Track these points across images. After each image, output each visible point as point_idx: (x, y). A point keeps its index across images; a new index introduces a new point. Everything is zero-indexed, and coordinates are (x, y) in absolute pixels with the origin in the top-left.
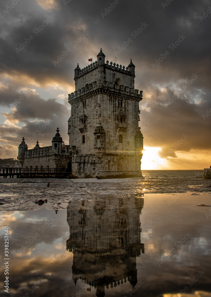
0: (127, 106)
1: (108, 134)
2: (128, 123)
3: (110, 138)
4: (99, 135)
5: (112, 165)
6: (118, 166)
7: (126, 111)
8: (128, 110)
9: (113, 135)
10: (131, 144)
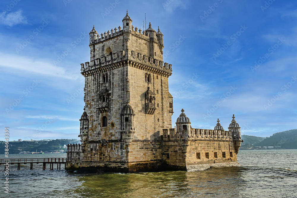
0: (112, 78)
1: (92, 119)
2: (112, 100)
3: (93, 123)
5: (94, 154)
6: (100, 155)
7: (111, 85)
8: (113, 83)
9: (96, 119)
10: (116, 126)
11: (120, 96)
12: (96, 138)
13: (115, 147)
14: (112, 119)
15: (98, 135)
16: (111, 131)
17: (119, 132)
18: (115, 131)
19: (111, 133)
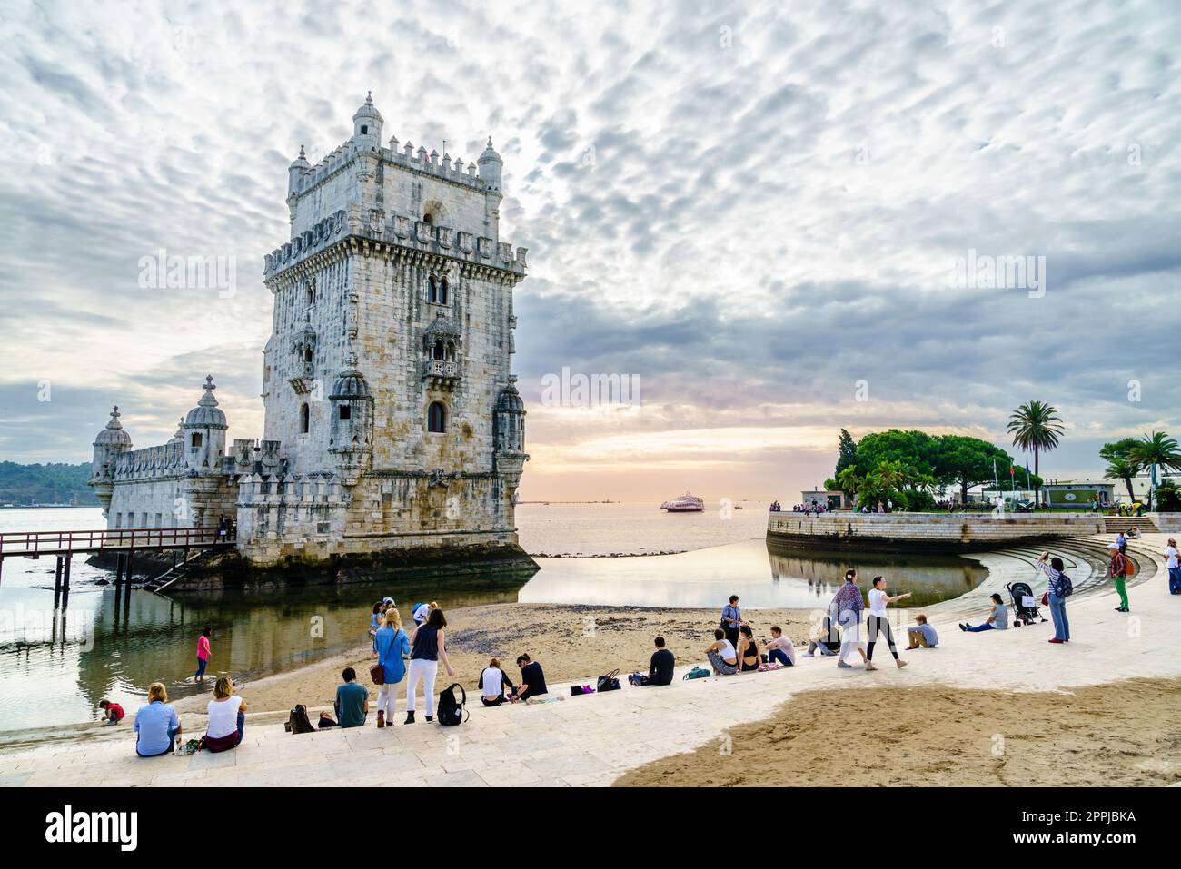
0: (464, 300)
1: (387, 401)
2: (466, 362)
3: (391, 414)
4: (346, 402)
5: (397, 511)
6: (422, 513)
7: (460, 317)
8: (468, 315)
9: (405, 404)
10: (478, 436)
11: (491, 359)
12: (407, 461)
13: (475, 493)
14: (466, 415)
16: (461, 448)
17: (487, 453)
18: (474, 448)
19: (462, 454)
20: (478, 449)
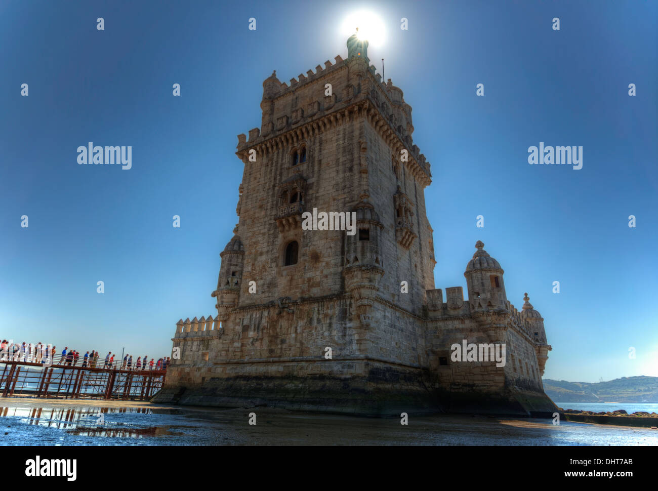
0: (317, 151)
1: (253, 251)
3: (255, 260)
5: (251, 340)
6: (271, 342)
7: (313, 166)
8: (320, 161)
9: (265, 250)
10: (326, 259)
11: (341, 186)
12: (263, 296)
13: (321, 316)
14: (314, 243)
15: (269, 287)
16: (309, 275)
17: (335, 274)
18: (322, 272)
19: (309, 280)
20: (325, 272)
